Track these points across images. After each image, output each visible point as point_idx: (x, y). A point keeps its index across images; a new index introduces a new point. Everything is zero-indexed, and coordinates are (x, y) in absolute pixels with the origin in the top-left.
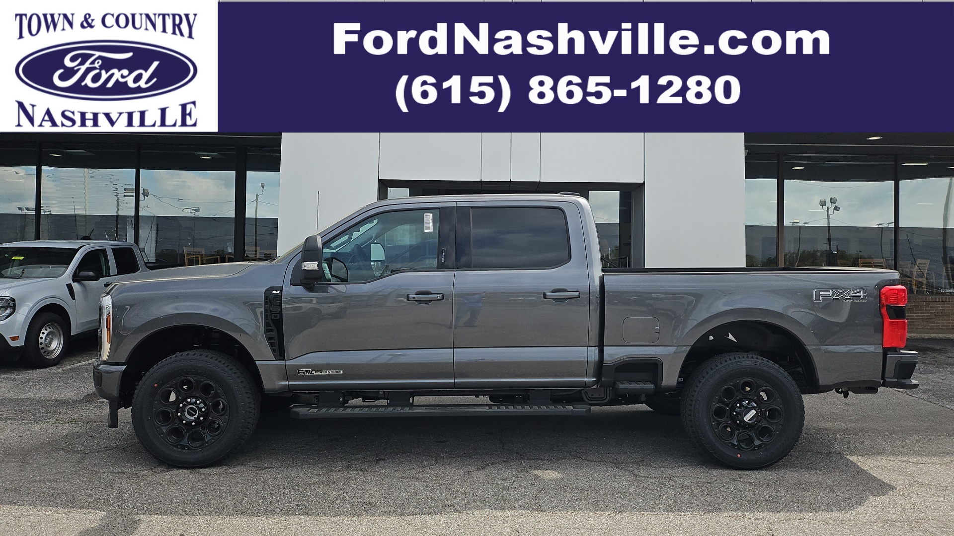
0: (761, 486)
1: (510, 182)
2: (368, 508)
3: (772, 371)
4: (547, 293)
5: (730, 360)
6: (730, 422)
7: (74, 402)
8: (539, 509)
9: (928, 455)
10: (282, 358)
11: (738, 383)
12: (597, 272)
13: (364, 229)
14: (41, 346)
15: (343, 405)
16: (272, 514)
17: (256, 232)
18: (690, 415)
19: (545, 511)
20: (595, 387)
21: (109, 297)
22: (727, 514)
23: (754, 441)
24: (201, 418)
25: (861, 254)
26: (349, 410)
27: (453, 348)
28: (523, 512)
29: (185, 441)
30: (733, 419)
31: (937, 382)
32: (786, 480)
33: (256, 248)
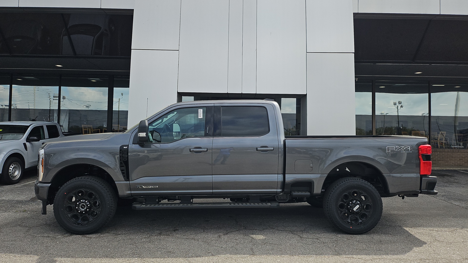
0: (362, 242)
1: (242, 93)
2: (169, 254)
3: (367, 186)
4: (258, 148)
5: (347, 181)
6: (347, 211)
7: (26, 201)
8: (253, 254)
9: (443, 227)
10: (128, 180)
11: (351, 192)
12: (282, 138)
13: (170, 116)
14: (10, 174)
15: (158, 203)
16: (121, 257)
17: (119, 117)
18: (327, 208)
19: (256, 255)
20: (281, 194)
21: (43, 150)
22: (344, 256)
23: (358, 220)
24: (88, 210)
25: (414, 128)
26: (161, 205)
27: (212, 175)
28: (245, 256)
29: (80, 221)
30: (348, 210)
31: (449, 191)
32: (374, 239)
33: (118, 125)
